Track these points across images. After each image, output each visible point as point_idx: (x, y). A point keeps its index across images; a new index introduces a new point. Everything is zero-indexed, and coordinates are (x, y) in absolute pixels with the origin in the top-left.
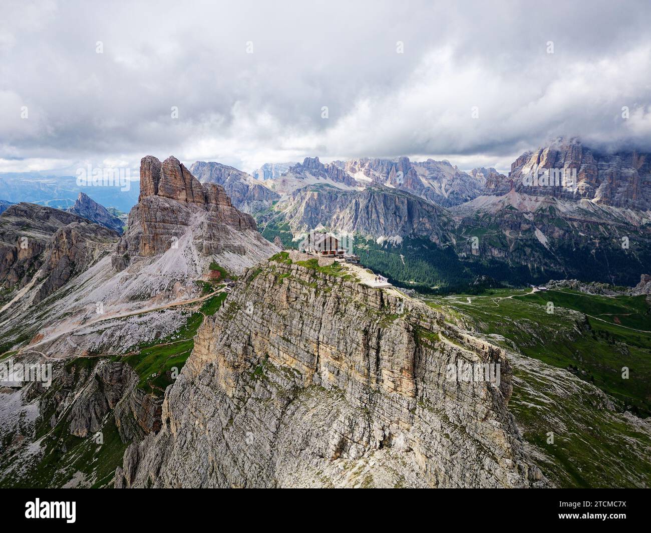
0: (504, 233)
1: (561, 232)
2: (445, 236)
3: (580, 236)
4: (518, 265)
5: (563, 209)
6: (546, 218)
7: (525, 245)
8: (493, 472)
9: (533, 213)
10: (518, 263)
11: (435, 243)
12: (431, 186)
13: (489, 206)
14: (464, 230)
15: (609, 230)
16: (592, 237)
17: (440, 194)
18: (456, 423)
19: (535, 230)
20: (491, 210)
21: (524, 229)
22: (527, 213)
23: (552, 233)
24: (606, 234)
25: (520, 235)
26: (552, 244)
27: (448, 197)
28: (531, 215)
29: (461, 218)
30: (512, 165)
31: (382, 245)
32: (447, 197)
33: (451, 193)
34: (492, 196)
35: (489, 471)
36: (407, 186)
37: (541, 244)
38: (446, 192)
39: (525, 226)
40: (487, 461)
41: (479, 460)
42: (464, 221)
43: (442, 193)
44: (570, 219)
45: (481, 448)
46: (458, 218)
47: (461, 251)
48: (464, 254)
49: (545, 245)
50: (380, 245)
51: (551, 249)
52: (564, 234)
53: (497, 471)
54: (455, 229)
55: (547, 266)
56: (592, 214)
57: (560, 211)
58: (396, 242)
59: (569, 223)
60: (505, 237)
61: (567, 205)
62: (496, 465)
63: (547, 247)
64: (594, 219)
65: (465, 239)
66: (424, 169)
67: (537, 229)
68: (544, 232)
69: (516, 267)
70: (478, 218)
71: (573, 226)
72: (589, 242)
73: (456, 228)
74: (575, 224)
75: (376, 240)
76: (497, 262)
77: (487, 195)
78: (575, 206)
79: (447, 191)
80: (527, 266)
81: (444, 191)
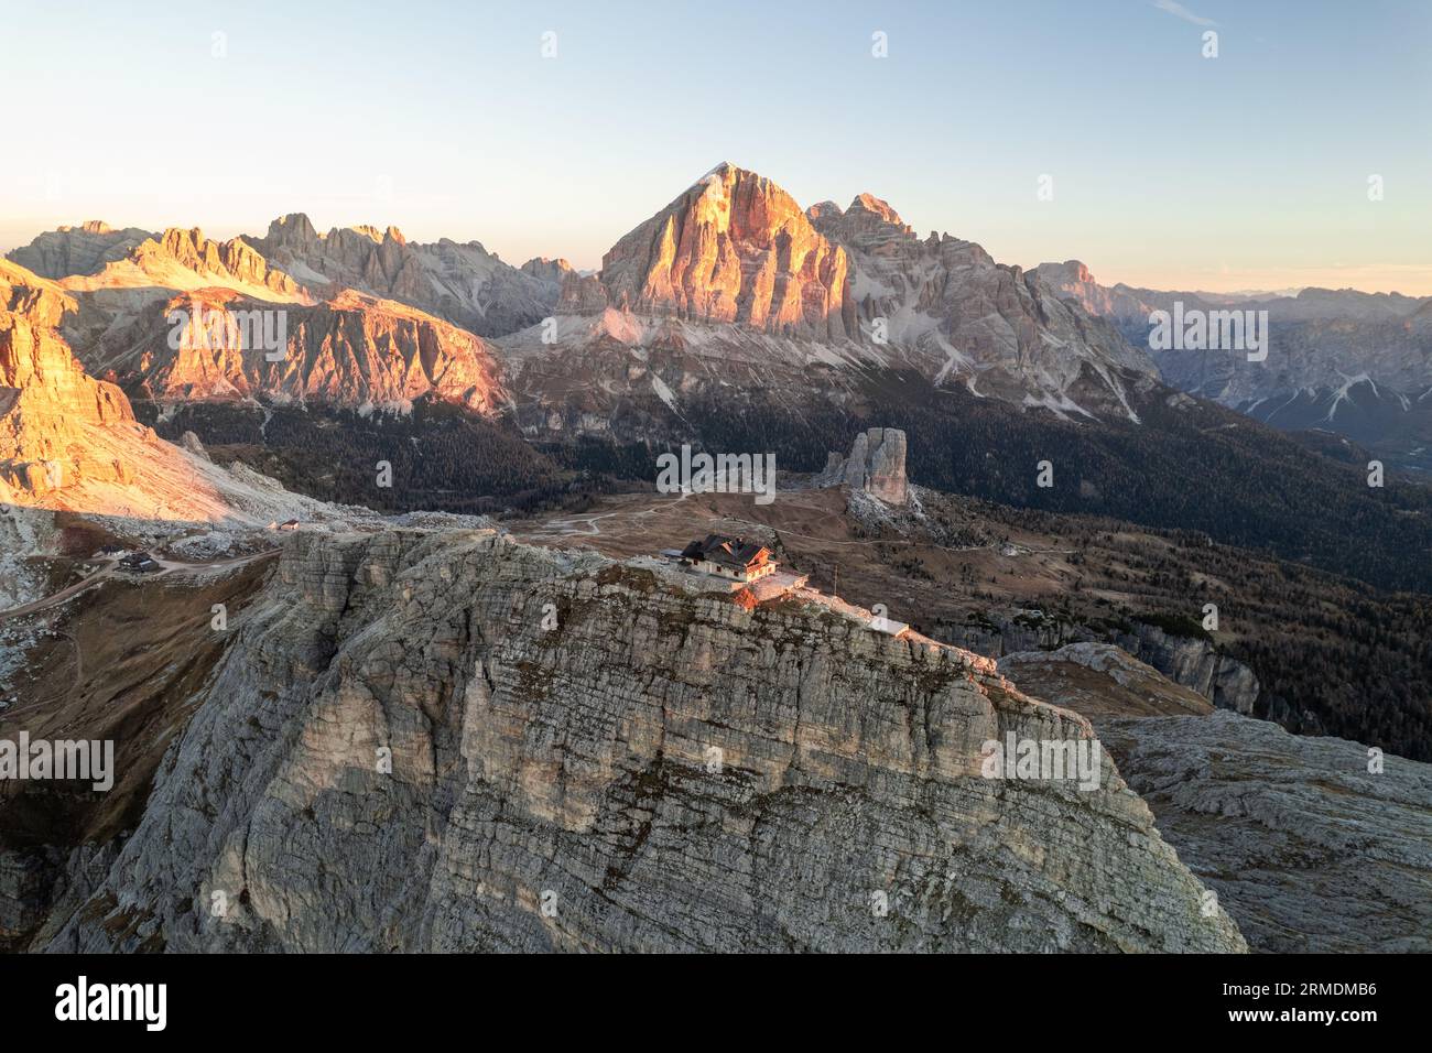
0: (601, 385)
1: (694, 381)
2: (496, 395)
3: (723, 387)
4: (629, 443)
5: (694, 341)
6: (667, 356)
7: (638, 406)
8: (1145, 847)
9: (647, 349)
10: (628, 439)
11: (476, 411)
12: (451, 294)
13: (572, 335)
14: (529, 382)
15: (763, 374)
16: (739, 387)
17: (470, 309)
18: (1075, 800)
19: (652, 378)
20: (575, 342)
21: (634, 377)
22: (637, 348)
23: (680, 382)
24: (760, 383)
25: (629, 388)
26: (681, 402)
27: (487, 315)
28: (643, 351)
29: (521, 360)
30: (604, 258)
31: (371, 418)
32: (483, 315)
33: (491, 308)
34: (573, 317)
35: (1140, 847)
36: (405, 292)
37: (663, 403)
38: (482, 305)
39: (636, 372)
40: (1134, 838)
41: (1122, 838)
42: (527, 366)
43: (474, 308)
44: (706, 358)
45: (1117, 823)
46: (515, 359)
47: (527, 423)
48: (533, 428)
49: (670, 404)
50: (366, 418)
51: (679, 411)
52: (699, 383)
53: (1151, 845)
54: (511, 381)
55: (676, 441)
56: (737, 350)
57: (688, 344)
58: (400, 411)
59: (704, 364)
60: (602, 393)
61: (700, 333)
62: (1147, 839)
63: (673, 407)
64: (740, 357)
65: (533, 399)
66: (435, 258)
67: (655, 376)
68: (666, 381)
69: (626, 447)
70: (553, 358)
71: (710, 369)
72: (736, 396)
73: (514, 378)
74: (713, 366)
75: (357, 410)
76: (593, 440)
77: (565, 314)
78: (711, 335)
79: (482, 303)
80: (643, 443)
81: (477, 304)
